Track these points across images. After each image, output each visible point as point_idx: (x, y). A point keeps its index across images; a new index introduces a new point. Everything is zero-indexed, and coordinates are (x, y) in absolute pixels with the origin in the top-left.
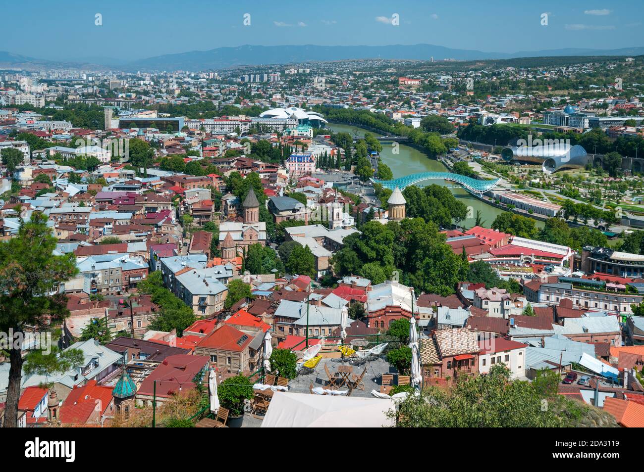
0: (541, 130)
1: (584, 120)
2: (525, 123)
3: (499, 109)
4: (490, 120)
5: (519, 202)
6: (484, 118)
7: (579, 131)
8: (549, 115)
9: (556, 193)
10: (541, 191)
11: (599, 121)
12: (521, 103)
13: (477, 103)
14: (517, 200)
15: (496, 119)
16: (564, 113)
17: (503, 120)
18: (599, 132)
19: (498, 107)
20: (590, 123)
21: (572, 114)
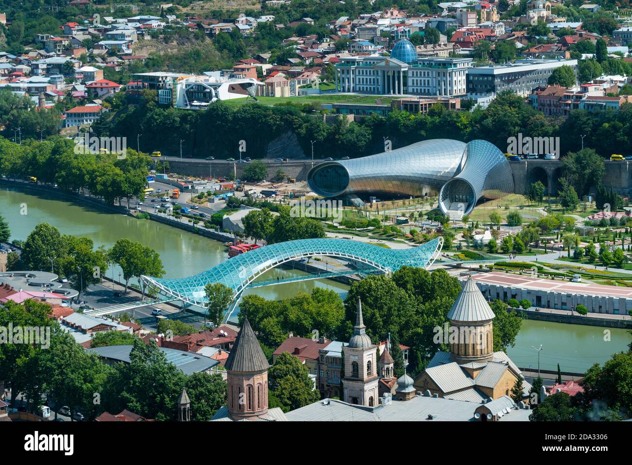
0: (350, 110)
1: (450, 75)
2: (287, 94)
3: (115, 59)
4: (197, 92)
5: (529, 292)
6: (179, 87)
7: (453, 105)
8: (353, 67)
9: (563, 258)
10: (520, 259)
11: (494, 76)
12: (166, 40)
13: (44, 46)
14: (522, 286)
15: (216, 86)
16: (394, 61)
17: (232, 89)
18: (516, 103)
19: (112, 53)
20: (468, 81)
21: (415, 62)
